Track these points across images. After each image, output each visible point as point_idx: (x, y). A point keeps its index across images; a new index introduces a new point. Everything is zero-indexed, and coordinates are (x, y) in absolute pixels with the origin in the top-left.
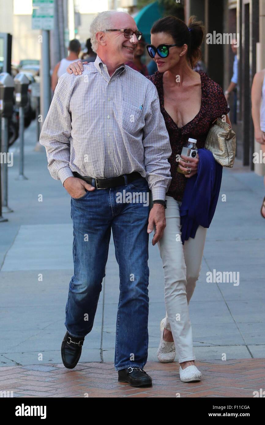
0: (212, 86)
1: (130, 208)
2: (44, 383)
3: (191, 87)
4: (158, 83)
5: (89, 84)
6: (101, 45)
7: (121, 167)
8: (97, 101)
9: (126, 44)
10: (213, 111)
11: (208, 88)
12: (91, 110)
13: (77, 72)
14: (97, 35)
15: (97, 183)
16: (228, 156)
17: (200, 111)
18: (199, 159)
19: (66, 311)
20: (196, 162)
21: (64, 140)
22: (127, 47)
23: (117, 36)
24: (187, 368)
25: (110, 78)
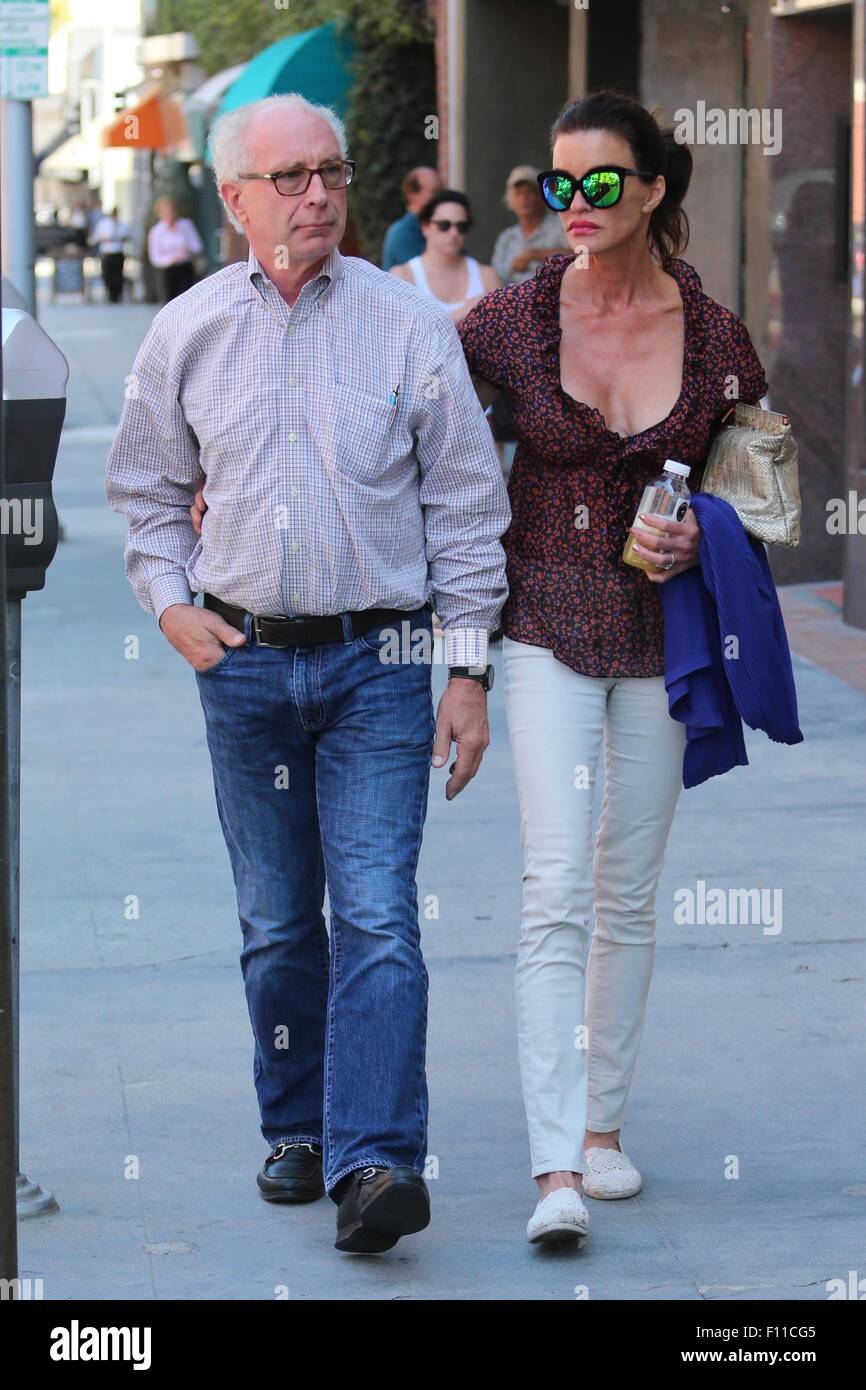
0: (715, 321)
1: (359, 712)
7: (331, 592)
11: (705, 326)
14: (224, 191)
15: (259, 628)
16: (783, 513)
20: (689, 536)
25: (289, 314)
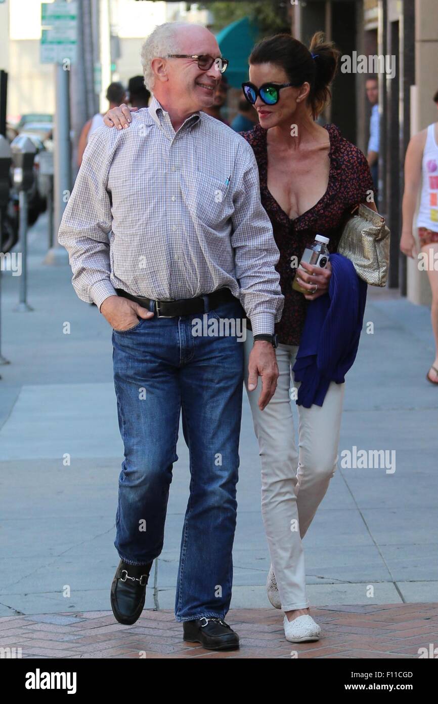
0: (348, 152)
2: (61, 643)
3: (314, 152)
4: (259, 143)
5: (141, 144)
6: (159, 79)
7: (197, 281)
8: (154, 172)
9: (202, 79)
10: (349, 192)
11: (342, 155)
12: (144, 187)
13: (121, 124)
14: (153, 63)
15: (159, 308)
16: (378, 268)
17: (326, 193)
18: (332, 270)
19: (118, 521)
20: (326, 276)
21: (99, 236)
22: (202, 85)
23: (188, 66)
24: (296, 619)
25: (175, 133)
